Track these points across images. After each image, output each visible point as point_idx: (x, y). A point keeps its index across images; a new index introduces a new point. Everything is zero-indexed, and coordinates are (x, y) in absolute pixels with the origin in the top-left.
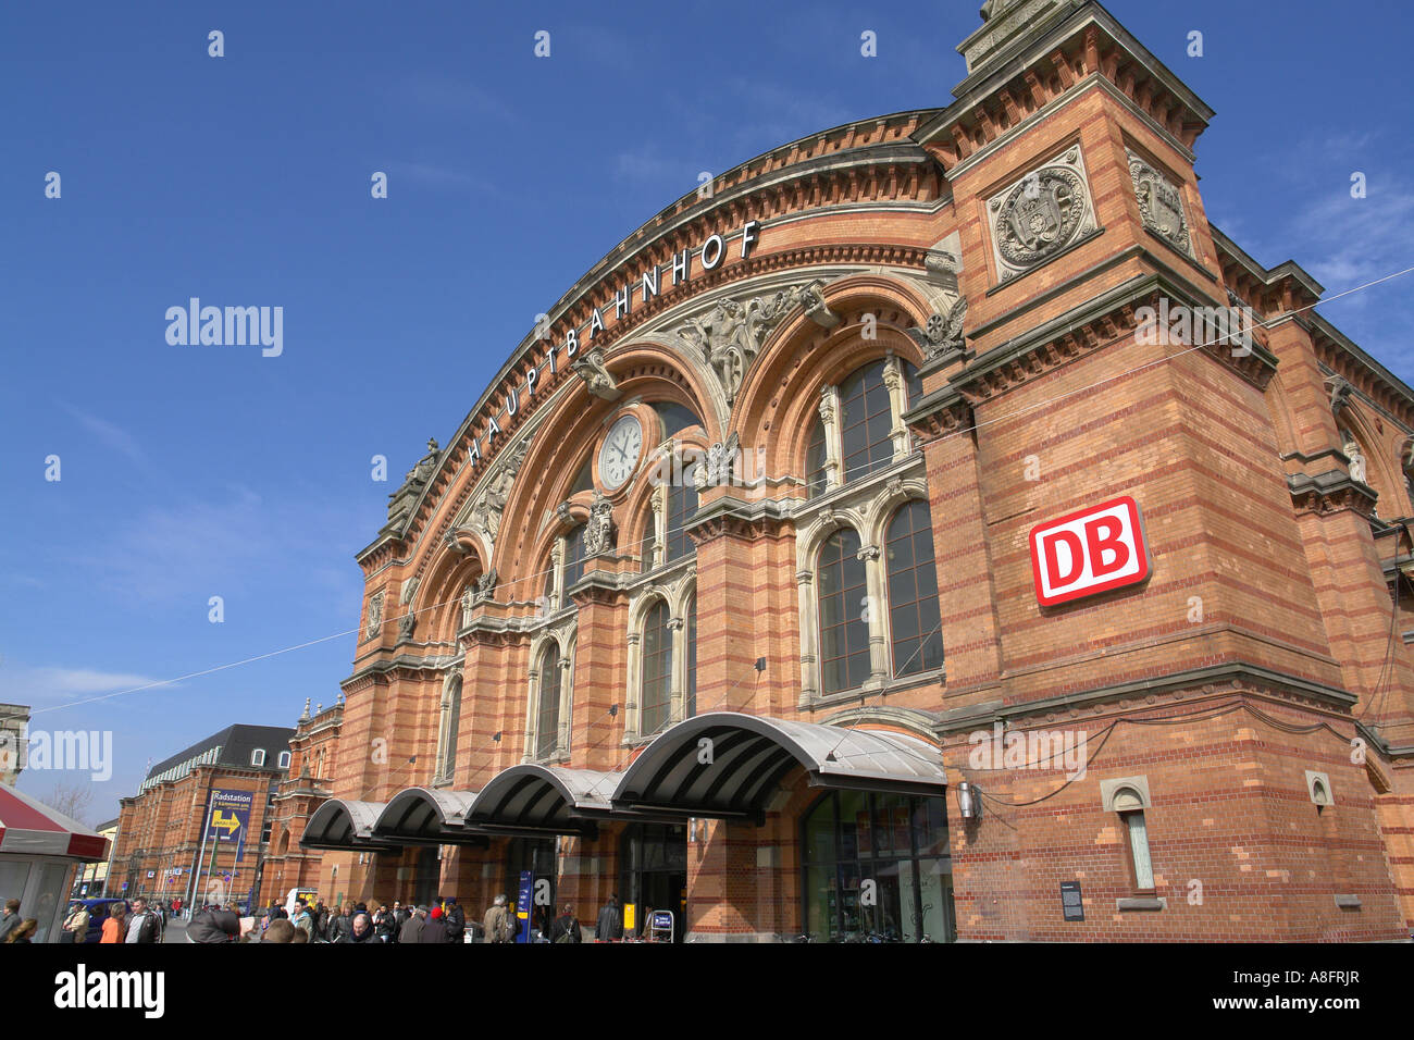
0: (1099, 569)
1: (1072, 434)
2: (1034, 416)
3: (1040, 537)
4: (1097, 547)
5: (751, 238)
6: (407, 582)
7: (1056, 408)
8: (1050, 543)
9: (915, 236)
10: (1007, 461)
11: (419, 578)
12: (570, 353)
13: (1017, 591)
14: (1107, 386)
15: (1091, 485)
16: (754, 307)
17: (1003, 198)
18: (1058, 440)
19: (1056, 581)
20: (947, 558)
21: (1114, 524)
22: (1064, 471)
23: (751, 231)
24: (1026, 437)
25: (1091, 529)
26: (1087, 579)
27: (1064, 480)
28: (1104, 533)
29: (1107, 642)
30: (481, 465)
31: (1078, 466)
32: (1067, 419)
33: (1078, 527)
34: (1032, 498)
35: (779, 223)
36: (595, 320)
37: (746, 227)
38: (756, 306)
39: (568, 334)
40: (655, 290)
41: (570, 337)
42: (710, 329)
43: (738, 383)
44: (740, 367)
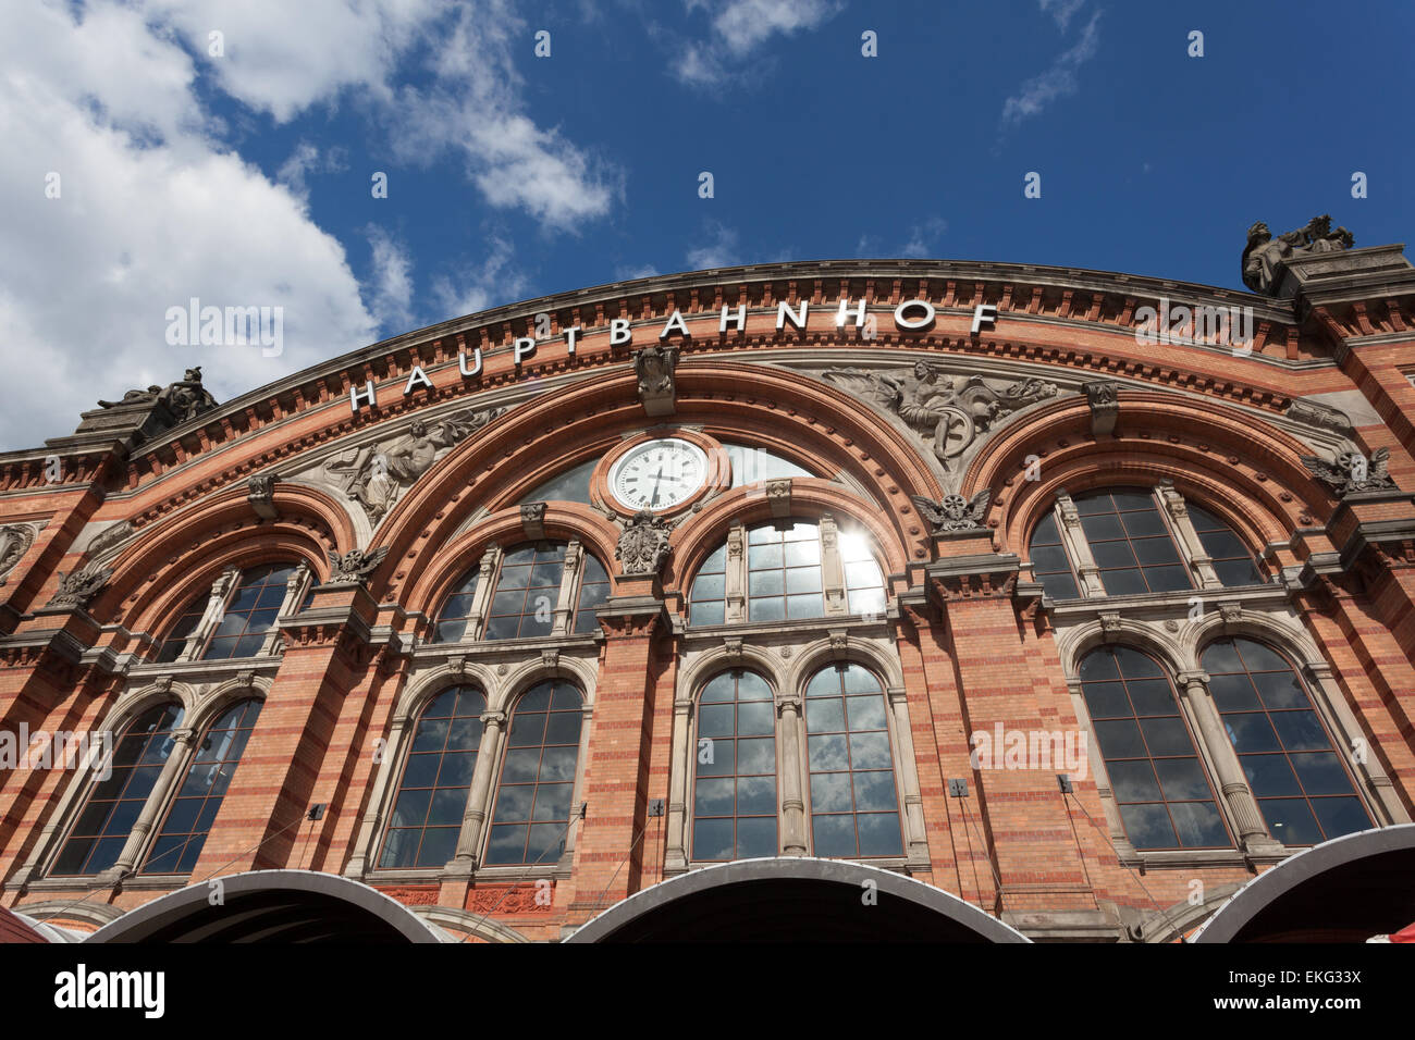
5: (991, 319)
6: (109, 524)
9: (1271, 382)
11: (137, 526)
12: (614, 341)
16: (970, 384)
23: (985, 313)
30: (368, 414)
35: (1027, 319)
36: (676, 322)
37: (980, 308)
38: (979, 383)
39: (614, 323)
40: (801, 323)
41: (620, 325)
42: (902, 383)
43: (953, 446)
44: (964, 431)
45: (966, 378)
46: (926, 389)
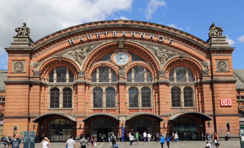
0: (228, 104)
1: (225, 90)
2: (221, 87)
3: (221, 100)
4: (228, 102)
6: (35, 62)
7: (223, 87)
8: (223, 100)
10: (217, 91)
11: (39, 62)
12: (114, 36)
13: (217, 104)
14: (229, 87)
15: (227, 96)
17: (218, 61)
18: (223, 91)
19: (223, 104)
20: (205, 98)
21: (230, 100)
22: (224, 94)
23: (171, 40)
24: (220, 89)
25: (227, 100)
26: (226, 104)
27: (224, 95)
28: (228, 101)
29: (227, 110)
30: (73, 45)
31: (225, 94)
32: (225, 89)
33: (226, 100)
34: (220, 95)
35: (176, 42)
36: (124, 33)
37: (170, 39)
38: (168, 51)
39: (114, 32)
40: (144, 37)
41: (115, 33)
42: (157, 50)
43: (163, 62)
44: (165, 60)
45: (166, 50)
46: (160, 51)
